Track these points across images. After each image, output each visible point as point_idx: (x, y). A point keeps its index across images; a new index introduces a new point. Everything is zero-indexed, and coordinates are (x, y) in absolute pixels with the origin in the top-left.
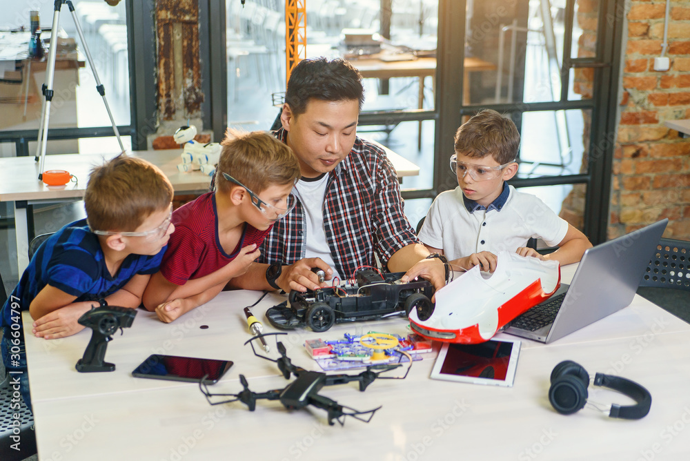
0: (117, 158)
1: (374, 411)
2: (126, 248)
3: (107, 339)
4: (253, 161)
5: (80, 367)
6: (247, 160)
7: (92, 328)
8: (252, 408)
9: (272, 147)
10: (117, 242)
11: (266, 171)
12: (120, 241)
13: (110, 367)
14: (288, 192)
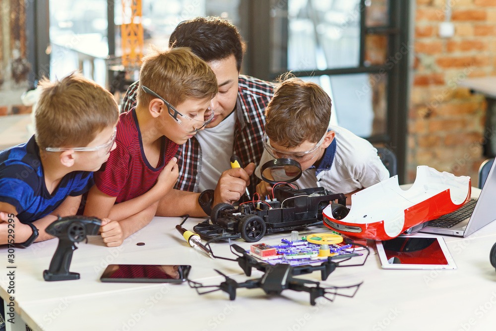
0: (68, 78)
1: (358, 285)
2: (75, 164)
3: (73, 248)
4: (170, 74)
5: (47, 277)
6: (166, 73)
7: (58, 237)
8: (233, 298)
9: (190, 62)
10: (67, 158)
11: (182, 85)
12: (70, 157)
13: (75, 276)
14: (205, 107)
